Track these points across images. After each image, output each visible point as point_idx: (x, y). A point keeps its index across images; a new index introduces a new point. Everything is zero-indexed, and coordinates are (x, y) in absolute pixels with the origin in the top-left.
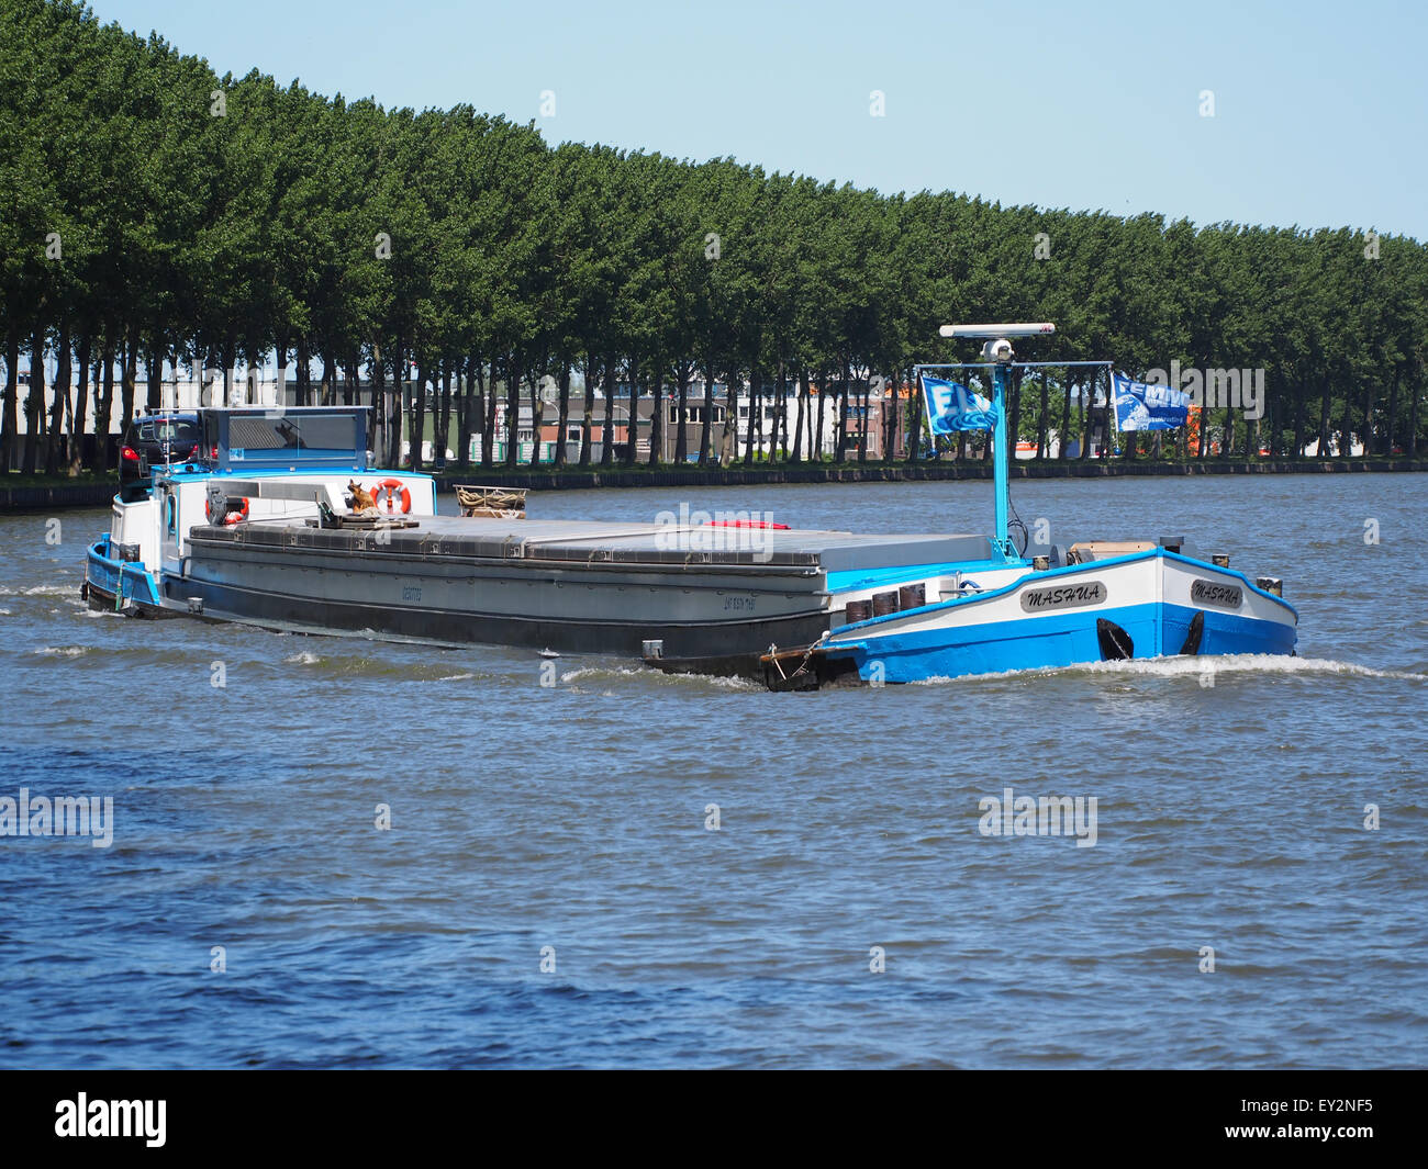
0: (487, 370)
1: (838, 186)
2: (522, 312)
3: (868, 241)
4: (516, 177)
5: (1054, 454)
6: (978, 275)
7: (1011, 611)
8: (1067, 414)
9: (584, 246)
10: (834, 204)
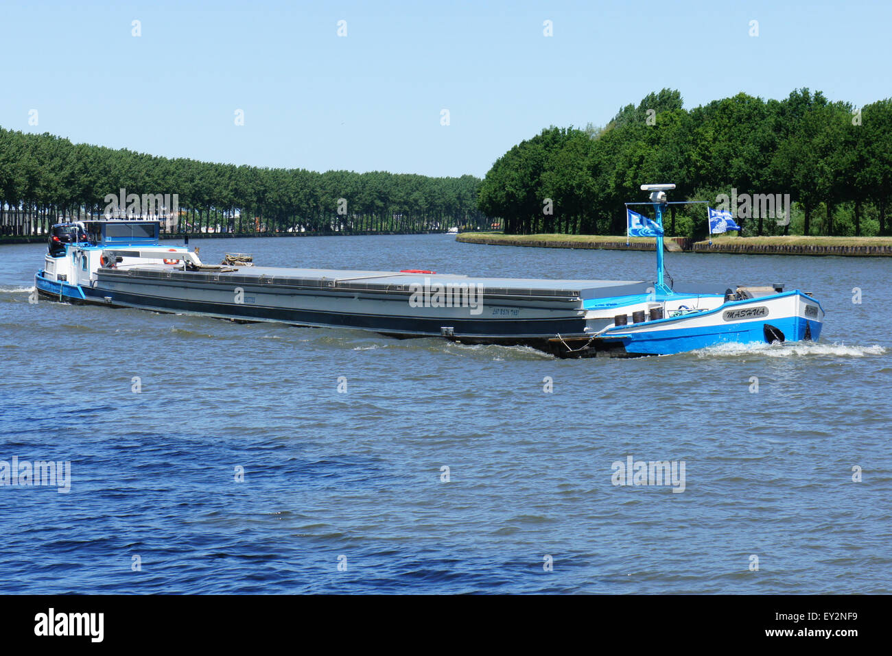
0: (56, 207)
1: (158, 157)
2: (67, 192)
3: (167, 173)
4: (64, 153)
5: (219, 232)
6: (196, 181)
7: (718, 320)
8: (222, 221)
9: (84, 173)
10: (158, 162)
